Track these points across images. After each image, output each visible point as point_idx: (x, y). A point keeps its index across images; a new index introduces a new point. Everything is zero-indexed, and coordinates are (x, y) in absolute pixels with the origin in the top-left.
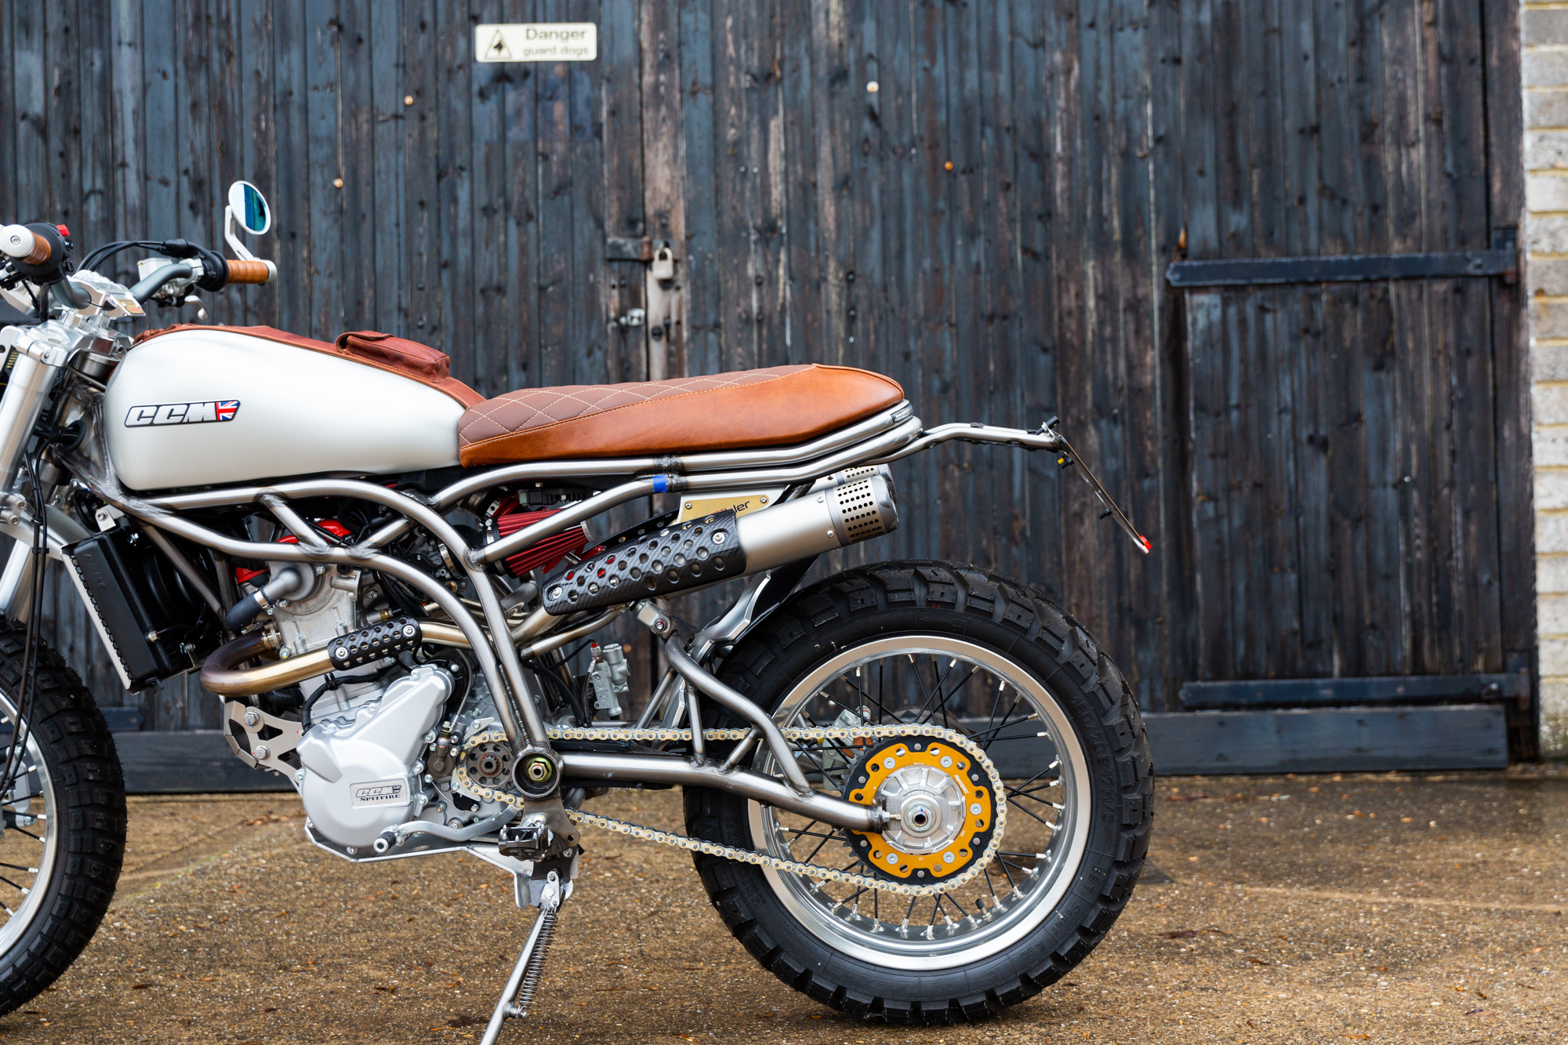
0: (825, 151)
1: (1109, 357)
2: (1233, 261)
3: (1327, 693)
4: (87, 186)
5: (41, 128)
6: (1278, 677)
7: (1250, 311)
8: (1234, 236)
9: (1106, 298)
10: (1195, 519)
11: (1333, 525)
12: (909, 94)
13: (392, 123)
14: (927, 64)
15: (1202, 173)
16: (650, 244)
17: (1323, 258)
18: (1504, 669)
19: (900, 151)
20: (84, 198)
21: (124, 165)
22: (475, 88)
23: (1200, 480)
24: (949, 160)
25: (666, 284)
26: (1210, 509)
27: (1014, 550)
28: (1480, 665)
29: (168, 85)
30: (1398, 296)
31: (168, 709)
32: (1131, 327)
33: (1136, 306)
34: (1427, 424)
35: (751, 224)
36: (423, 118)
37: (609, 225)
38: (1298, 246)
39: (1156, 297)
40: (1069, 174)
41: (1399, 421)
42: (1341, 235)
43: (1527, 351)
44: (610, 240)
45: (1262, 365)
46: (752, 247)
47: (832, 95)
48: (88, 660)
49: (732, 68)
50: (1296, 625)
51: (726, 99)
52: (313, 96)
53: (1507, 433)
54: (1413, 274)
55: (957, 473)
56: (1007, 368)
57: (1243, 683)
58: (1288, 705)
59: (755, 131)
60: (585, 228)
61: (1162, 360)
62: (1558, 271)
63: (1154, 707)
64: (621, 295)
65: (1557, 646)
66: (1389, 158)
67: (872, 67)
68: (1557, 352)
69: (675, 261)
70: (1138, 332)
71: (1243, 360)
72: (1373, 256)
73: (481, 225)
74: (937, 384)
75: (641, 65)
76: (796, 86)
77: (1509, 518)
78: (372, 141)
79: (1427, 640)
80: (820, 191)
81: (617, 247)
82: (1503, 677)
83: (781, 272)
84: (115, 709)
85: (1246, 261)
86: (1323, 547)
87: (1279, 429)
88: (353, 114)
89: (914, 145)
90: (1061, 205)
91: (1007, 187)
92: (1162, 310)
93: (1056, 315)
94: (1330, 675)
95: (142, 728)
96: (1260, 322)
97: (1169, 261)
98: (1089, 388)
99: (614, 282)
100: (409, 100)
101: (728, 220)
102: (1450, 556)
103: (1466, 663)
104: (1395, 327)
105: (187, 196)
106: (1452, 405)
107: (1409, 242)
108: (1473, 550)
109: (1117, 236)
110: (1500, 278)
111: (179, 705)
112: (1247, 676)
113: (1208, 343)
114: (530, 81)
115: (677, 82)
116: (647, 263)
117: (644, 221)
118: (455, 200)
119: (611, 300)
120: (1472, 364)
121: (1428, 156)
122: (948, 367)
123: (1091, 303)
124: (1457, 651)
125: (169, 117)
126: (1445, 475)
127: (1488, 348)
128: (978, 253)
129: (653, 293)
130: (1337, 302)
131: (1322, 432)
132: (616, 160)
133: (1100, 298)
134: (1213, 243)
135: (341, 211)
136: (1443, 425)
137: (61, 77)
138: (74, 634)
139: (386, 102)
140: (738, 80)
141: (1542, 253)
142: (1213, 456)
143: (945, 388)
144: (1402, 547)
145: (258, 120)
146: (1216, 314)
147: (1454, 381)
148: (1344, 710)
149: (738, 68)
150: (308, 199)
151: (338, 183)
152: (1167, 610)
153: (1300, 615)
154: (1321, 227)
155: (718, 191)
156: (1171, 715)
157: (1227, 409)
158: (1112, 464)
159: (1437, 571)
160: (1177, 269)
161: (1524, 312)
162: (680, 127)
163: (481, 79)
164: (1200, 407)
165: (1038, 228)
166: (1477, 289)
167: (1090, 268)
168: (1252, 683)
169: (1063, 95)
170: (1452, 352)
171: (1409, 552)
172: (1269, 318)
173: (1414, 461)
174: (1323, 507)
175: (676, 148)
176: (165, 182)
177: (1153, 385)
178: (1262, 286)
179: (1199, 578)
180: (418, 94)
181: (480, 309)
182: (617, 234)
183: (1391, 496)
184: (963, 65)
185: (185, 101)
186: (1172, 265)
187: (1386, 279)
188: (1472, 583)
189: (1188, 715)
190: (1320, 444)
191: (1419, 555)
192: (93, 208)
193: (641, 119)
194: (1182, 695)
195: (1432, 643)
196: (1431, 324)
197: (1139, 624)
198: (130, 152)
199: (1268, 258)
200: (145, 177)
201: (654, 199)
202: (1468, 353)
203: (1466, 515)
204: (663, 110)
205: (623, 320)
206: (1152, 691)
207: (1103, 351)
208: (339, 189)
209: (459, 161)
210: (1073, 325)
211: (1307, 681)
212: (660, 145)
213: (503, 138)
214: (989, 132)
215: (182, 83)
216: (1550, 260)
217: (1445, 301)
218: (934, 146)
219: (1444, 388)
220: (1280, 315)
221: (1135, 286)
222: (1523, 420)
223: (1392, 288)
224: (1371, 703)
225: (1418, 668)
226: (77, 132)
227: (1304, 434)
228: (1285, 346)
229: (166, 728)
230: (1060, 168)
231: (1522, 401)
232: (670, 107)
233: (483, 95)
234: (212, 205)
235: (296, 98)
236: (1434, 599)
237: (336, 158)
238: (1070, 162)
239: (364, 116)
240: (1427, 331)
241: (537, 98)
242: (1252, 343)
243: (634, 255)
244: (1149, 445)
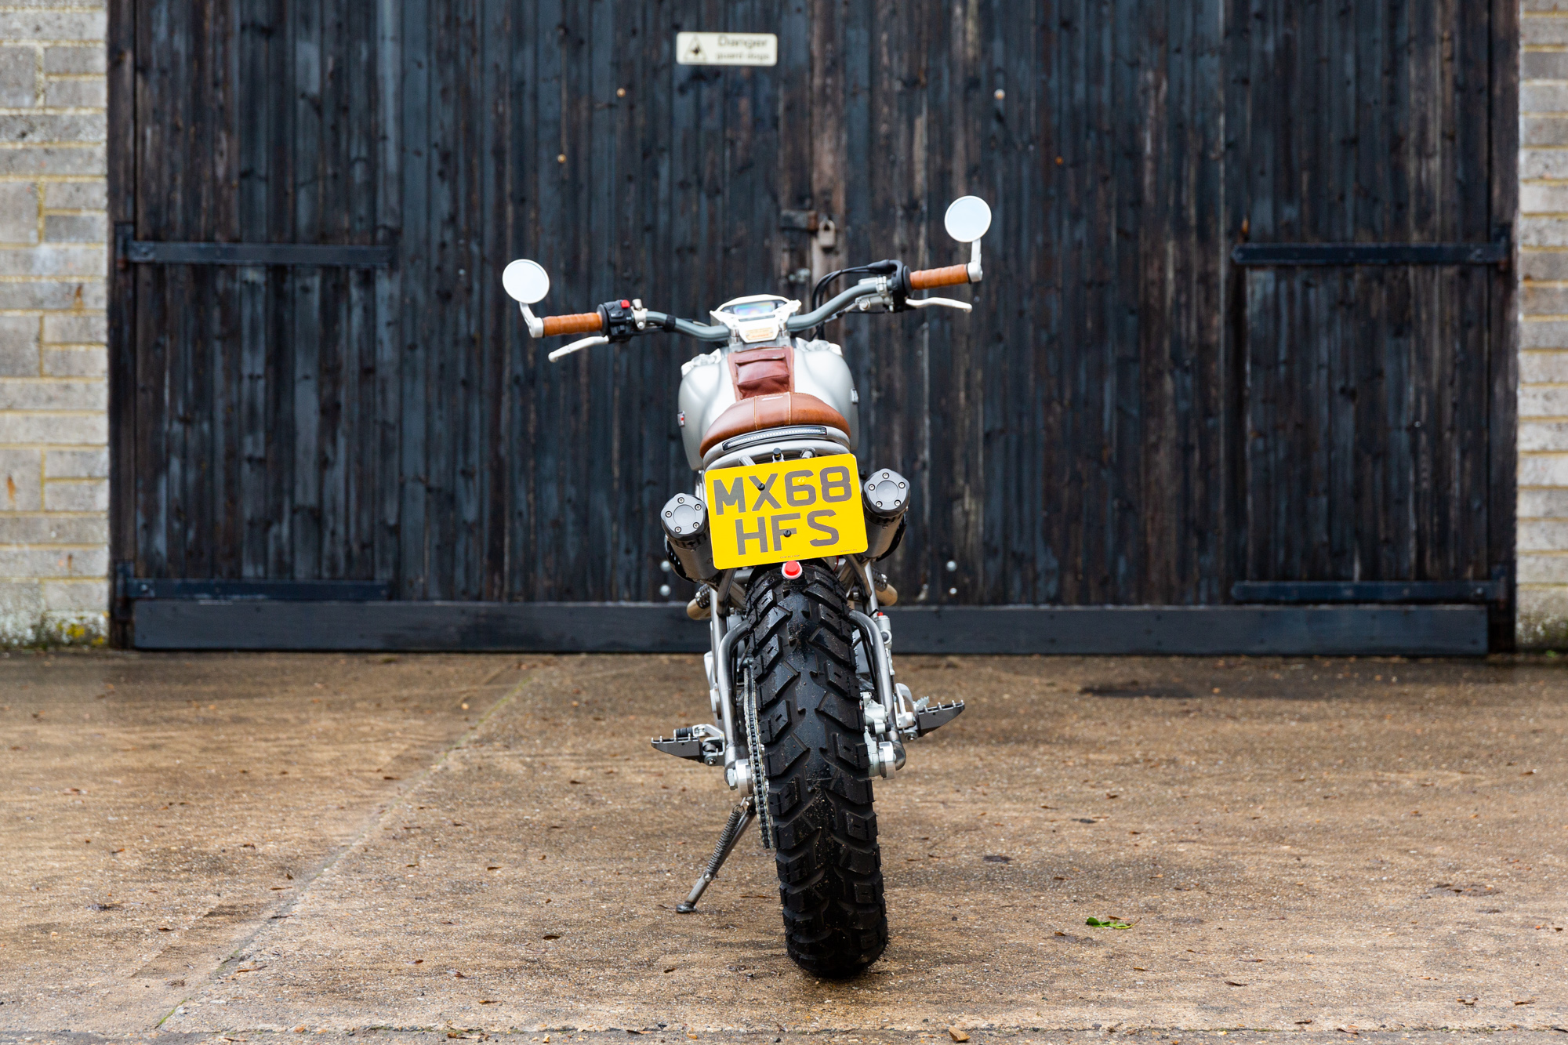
0: (959, 145)
1: (1183, 320)
2: (1285, 245)
3: (1348, 593)
4: (354, 154)
5: (317, 106)
6: (1311, 578)
7: (1298, 286)
8: (1288, 225)
9: (1183, 272)
10: (1248, 450)
11: (1357, 459)
12: (1029, 100)
13: (607, 111)
14: (1044, 77)
15: (1262, 173)
16: (816, 218)
17: (1357, 245)
18: (1489, 577)
19: (1020, 147)
20: (351, 164)
21: (385, 138)
22: (676, 84)
23: (1253, 419)
24: (1059, 154)
25: (827, 250)
26: (1260, 444)
27: (1104, 473)
28: (1470, 573)
29: (423, 74)
30: (1416, 278)
31: (411, 584)
32: (1202, 295)
33: (1207, 279)
34: (1435, 381)
35: (897, 202)
36: (632, 107)
37: (783, 199)
38: (1338, 235)
39: (1223, 271)
40: (1156, 171)
41: (1413, 378)
42: (1371, 227)
43: (1516, 324)
44: (784, 212)
45: (1305, 331)
46: (899, 221)
47: (966, 99)
48: (347, 542)
49: (886, 75)
50: (1325, 538)
51: (880, 100)
52: (543, 87)
53: (1498, 389)
54: (1428, 259)
55: (1058, 409)
56: (1101, 326)
57: (1282, 584)
58: (1317, 602)
59: (903, 127)
60: (765, 202)
61: (1226, 323)
62: (1542, 261)
63: (1211, 601)
64: (791, 257)
65: (1531, 561)
66: (1412, 167)
67: (1000, 78)
68: (1540, 326)
69: (837, 232)
70: (1207, 300)
71: (1291, 325)
72: (1397, 244)
73: (679, 197)
74: (1044, 337)
75: (812, 69)
76: (937, 91)
77: (1498, 458)
78: (590, 125)
79: (1428, 554)
80: (955, 177)
81: (789, 219)
82: (1487, 584)
83: (922, 242)
84: (367, 583)
85: (1295, 245)
86: (1349, 477)
87: (1319, 380)
88: (574, 104)
89: (1031, 142)
90: (1148, 195)
91: (1105, 179)
92: (1227, 282)
93: (1142, 285)
94: (1350, 578)
95: (390, 598)
96: (1305, 294)
97: (1235, 242)
98: (1167, 344)
99: (785, 246)
100: (621, 92)
101: (879, 199)
102: (1449, 486)
103: (1458, 572)
104: (1412, 302)
105: (437, 166)
106: (1455, 366)
107: (1426, 234)
108: (1468, 482)
109: (1193, 222)
110: (1496, 265)
111: (421, 580)
112: (1286, 577)
113: (1264, 310)
114: (721, 80)
115: (841, 84)
116: (814, 233)
117: (811, 196)
118: (656, 175)
119: (783, 261)
120: (1472, 334)
121: (1443, 165)
122: (1054, 323)
123: (1171, 275)
124: (1452, 562)
125: (423, 100)
126: (1448, 422)
127: (1485, 321)
128: (1081, 232)
129: (817, 257)
130: (1367, 281)
131: (1352, 384)
132: (789, 148)
133: (1177, 271)
134: (1270, 230)
135: (563, 182)
136: (1447, 381)
137: (335, 64)
138: (335, 521)
139: (602, 94)
140: (890, 84)
141: (1530, 247)
142: (1264, 401)
143: (1051, 340)
144: (1412, 478)
145: (496, 105)
146: (1271, 288)
147: (1458, 346)
148: (1362, 607)
149: (891, 75)
150: (536, 170)
151: (561, 158)
152: (1223, 523)
153: (1329, 531)
154: (1356, 220)
155: (872, 174)
156: (1223, 608)
157: (1277, 364)
158: (1184, 405)
159: (1439, 499)
160: (1241, 250)
161: (1514, 293)
162: (843, 122)
163: (680, 78)
164: (1254, 363)
165: (1129, 213)
166: (1478, 276)
167: (1171, 247)
168: (1289, 584)
169: (1152, 104)
170: (1457, 324)
171: (1417, 482)
172: (1312, 293)
173: (1424, 409)
174: (1350, 445)
175: (839, 138)
176: (418, 153)
177: (1218, 344)
178: (1307, 267)
179: (1250, 499)
180: (629, 88)
181: (675, 265)
182: (792, 207)
183: (1404, 438)
184: (1073, 79)
185: (437, 87)
186: (1236, 247)
187: (1406, 263)
188: (1466, 508)
189: (1238, 608)
190: (1349, 394)
191: (1425, 485)
192: (359, 173)
193: (811, 115)
194: (1233, 592)
195: (1432, 556)
196: (1441, 301)
197: (1201, 535)
198: (391, 128)
199: (1313, 243)
200: (402, 149)
201: (820, 179)
202: (1469, 325)
203: (1463, 454)
204: (829, 108)
205: (792, 278)
206: (1209, 588)
207: (1179, 315)
208: (560, 164)
209: (662, 143)
210: (1155, 292)
211: (1332, 584)
212: (826, 136)
213: (698, 126)
214: (1093, 135)
215: (435, 72)
216: (1536, 253)
217: (1452, 283)
218: (1047, 143)
219: (1449, 352)
220: (1322, 289)
221: (1206, 262)
222: (1511, 380)
223: (1411, 272)
224: (1382, 603)
225: (1421, 575)
226: (346, 109)
227: (1338, 385)
228: (1324, 314)
229: (410, 599)
230: (1149, 165)
231: (1510, 364)
232: (834, 104)
233: (682, 90)
234: (457, 173)
235: (528, 88)
236: (1436, 520)
237: (559, 135)
238: (1157, 159)
239: (584, 104)
240: (1436, 307)
241: (726, 95)
242: (1298, 312)
243: (804, 225)
244: (1213, 391)
